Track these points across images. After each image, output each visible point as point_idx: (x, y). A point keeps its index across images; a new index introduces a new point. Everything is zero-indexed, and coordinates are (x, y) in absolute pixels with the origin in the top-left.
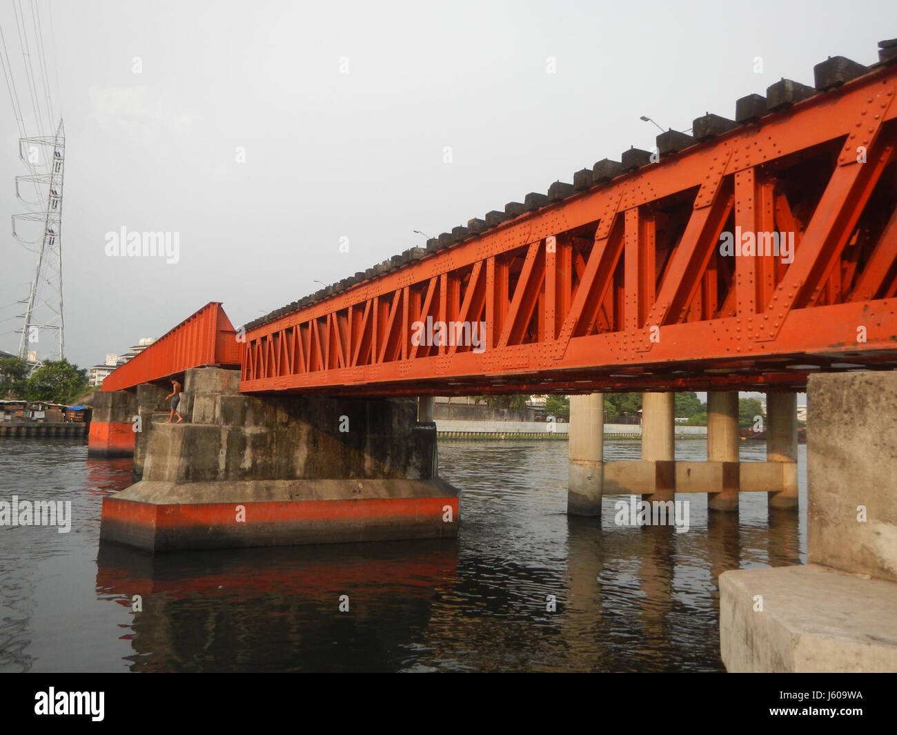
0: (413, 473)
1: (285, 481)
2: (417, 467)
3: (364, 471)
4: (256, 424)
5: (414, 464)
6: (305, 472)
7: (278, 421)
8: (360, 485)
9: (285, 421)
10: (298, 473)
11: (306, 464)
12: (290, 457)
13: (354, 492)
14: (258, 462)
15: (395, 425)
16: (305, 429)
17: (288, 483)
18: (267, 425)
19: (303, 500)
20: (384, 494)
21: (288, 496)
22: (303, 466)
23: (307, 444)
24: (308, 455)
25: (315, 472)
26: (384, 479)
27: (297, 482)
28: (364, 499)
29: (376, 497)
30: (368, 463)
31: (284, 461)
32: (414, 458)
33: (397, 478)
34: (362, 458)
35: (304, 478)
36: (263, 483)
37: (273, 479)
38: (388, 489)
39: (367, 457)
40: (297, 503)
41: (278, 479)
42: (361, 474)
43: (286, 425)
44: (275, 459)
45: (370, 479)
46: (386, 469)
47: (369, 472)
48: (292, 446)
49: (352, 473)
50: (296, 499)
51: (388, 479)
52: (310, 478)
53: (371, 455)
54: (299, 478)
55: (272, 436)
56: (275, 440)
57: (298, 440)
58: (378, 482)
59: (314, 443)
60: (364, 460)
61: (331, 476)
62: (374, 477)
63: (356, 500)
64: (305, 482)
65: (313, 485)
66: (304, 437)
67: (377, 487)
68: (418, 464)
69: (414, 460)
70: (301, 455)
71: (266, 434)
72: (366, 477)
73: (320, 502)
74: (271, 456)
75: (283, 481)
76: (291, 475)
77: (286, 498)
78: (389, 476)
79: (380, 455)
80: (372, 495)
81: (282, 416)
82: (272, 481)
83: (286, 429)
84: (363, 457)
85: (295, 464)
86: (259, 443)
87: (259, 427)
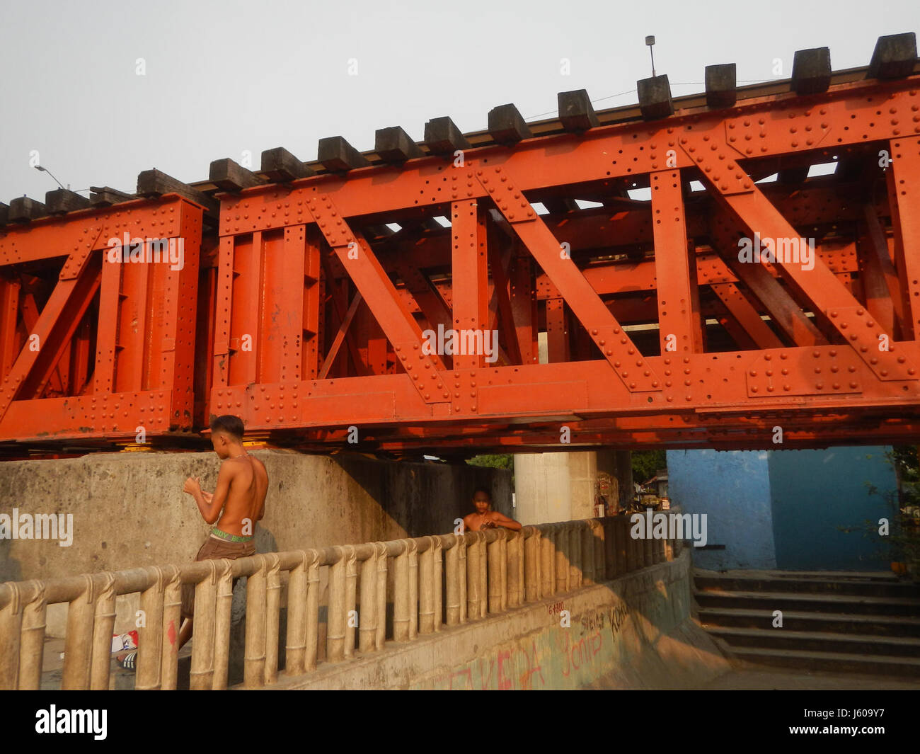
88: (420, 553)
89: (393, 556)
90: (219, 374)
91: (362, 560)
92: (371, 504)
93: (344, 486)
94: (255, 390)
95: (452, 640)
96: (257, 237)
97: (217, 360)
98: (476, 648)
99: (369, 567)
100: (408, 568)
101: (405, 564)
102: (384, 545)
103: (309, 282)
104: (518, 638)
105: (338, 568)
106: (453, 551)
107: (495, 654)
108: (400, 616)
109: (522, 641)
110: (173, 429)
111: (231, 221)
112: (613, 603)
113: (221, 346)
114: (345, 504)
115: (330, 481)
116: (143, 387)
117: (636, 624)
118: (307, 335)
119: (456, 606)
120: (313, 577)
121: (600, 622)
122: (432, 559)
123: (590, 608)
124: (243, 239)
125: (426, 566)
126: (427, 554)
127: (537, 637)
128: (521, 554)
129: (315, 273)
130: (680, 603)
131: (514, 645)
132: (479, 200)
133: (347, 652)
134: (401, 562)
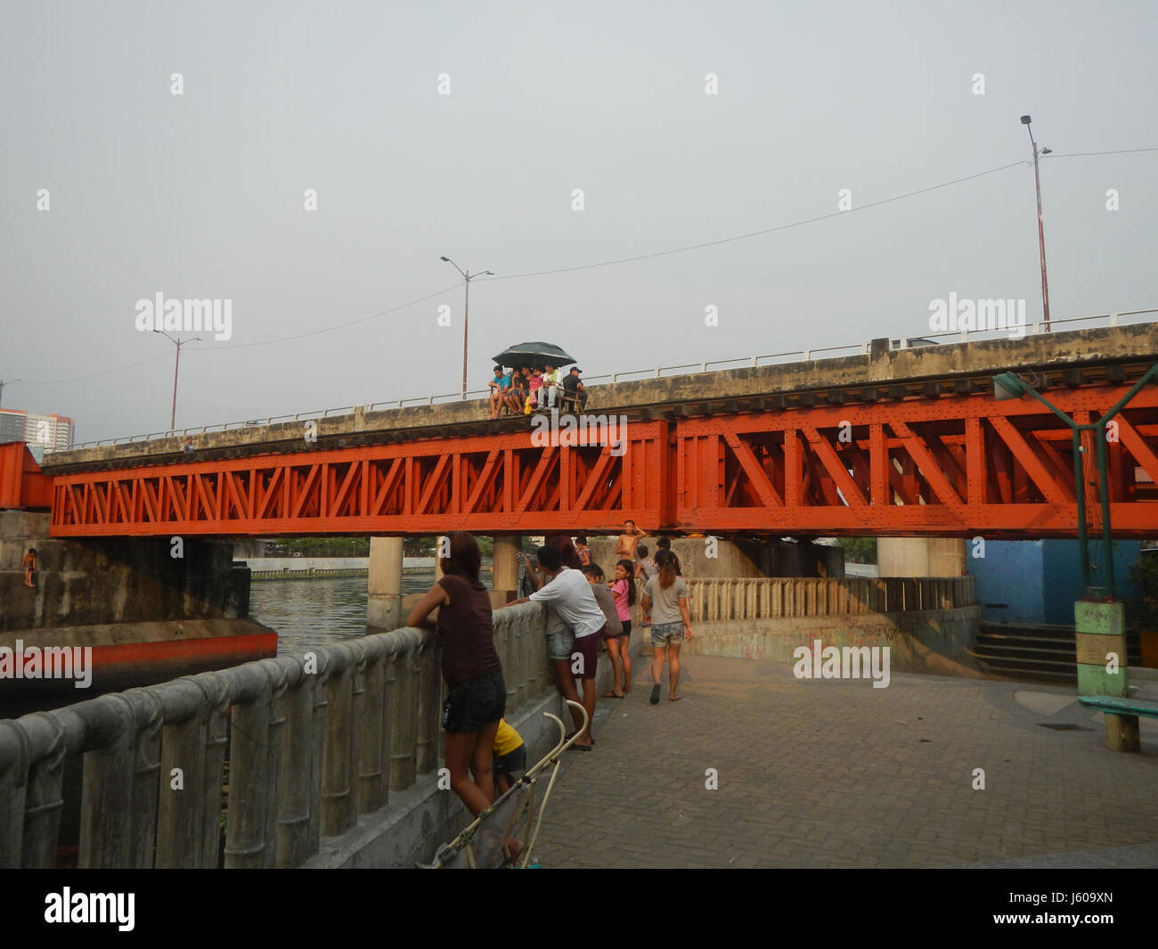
0: (230, 614)
1: (105, 626)
2: (235, 606)
3: (184, 613)
4: (75, 569)
5: (232, 603)
6: (124, 616)
7: (98, 564)
8: (181, 626)
9: (105, 564)
10: (117, 617)
11: (125, 608)
12: (109, 601)
13: (177, 633)
14: (77, 607)
15: (215, 564)
16: (125, 572)
17: (107, 628)
18: (86, 569)
19: (128, 642)
20: (205, 633)
21: (112, 640)
22: (122, 610)
23: (127, 587)
24: (128, 598)
25: (135, 615)
26: (203, 618)
27: (117, 626)
28: (188, 640)
29: (197, 636)
30: (187, 604)
31: (104, 605)
32: (232, 597)
33: (215, 618)
34: (182, 600)
35: (123, 622)
36: (83, 629)
37: (90, 624)
38: (210, 629)
39: (187, 597)
40: (122, 647)
41: (98, 623)
42: (181, 616)
43: (106, 568)
44: (93, 604)
45: (189, 619)
46: (205, 611)
47: (187, 613)
48: (111, 591)
49: (171, 615)
50: (119, 642)
51: (206, 619)
52: (131, 622)
53: (191, 596)
54: (117, 622)
55: (91, 582)
56: (94, 585)
57: (118, 584)
58: (198, 622)
59: (133, 586)
60: (184, 601)
61: (151, 619)
62: (193, 617)
63: (180, 641)
64: (125, 626)
65: (133, 628)
66: (124, 581)
67: (196, 628)
68: (236, 603)
69: (232, 600)
70: (120, 599)
71: (86, 578)
72: (185, 618)
73: (145, 645)
74: (90, 602)
75: (102, 626)
76: (109, 620)
77: (109, 642)
78: (208, 616)
79: (199, 594)
80: (193, 635)
81: (101, 560)
82: (91, 627)
83: (106, 573)
84: (183, 598)
85: (114, 608)
86: (78, 588)
87: (78, 573)
88: (771, 584)
89: (759, 585)
90: (680, 503)
91: (747, 584)
92: (751, 564)
93: (738, 554)
94: (698, 511)
95: (786, 621)
96: (696, 439)
97: (679, 496)
98: (798, 627)
99: (750, 586)
100: (766, 590)
101: (765, 588)
102: (756, 580)
103: (720, 461)
104: (821, 628)
105: (738, 586)
106: (787, 586)
107: (808, 632)
108: (763, 609)
109: (823, 630)
110: (661, 527)
111: (683, 430)
112: (888, 625)
113: (680, 489)
114: (738, 563)
115: (731, 552)
116: (646, 508)
117: (907, 641)
118: (720, 486)
119: (789, 608)
120: (729, 587)
121: (877, 632)
122: (777, 588)
123: (871, 624)
124: (687, 439)
125: (774, 590)
126: (775, 585)
127: (833, 631)
128: (825, 591)
129: (723, 457)
130: (953, 638)
131: (819, 631)
132: (797, 431)
133: (742, 617)
134: (763, 587)
